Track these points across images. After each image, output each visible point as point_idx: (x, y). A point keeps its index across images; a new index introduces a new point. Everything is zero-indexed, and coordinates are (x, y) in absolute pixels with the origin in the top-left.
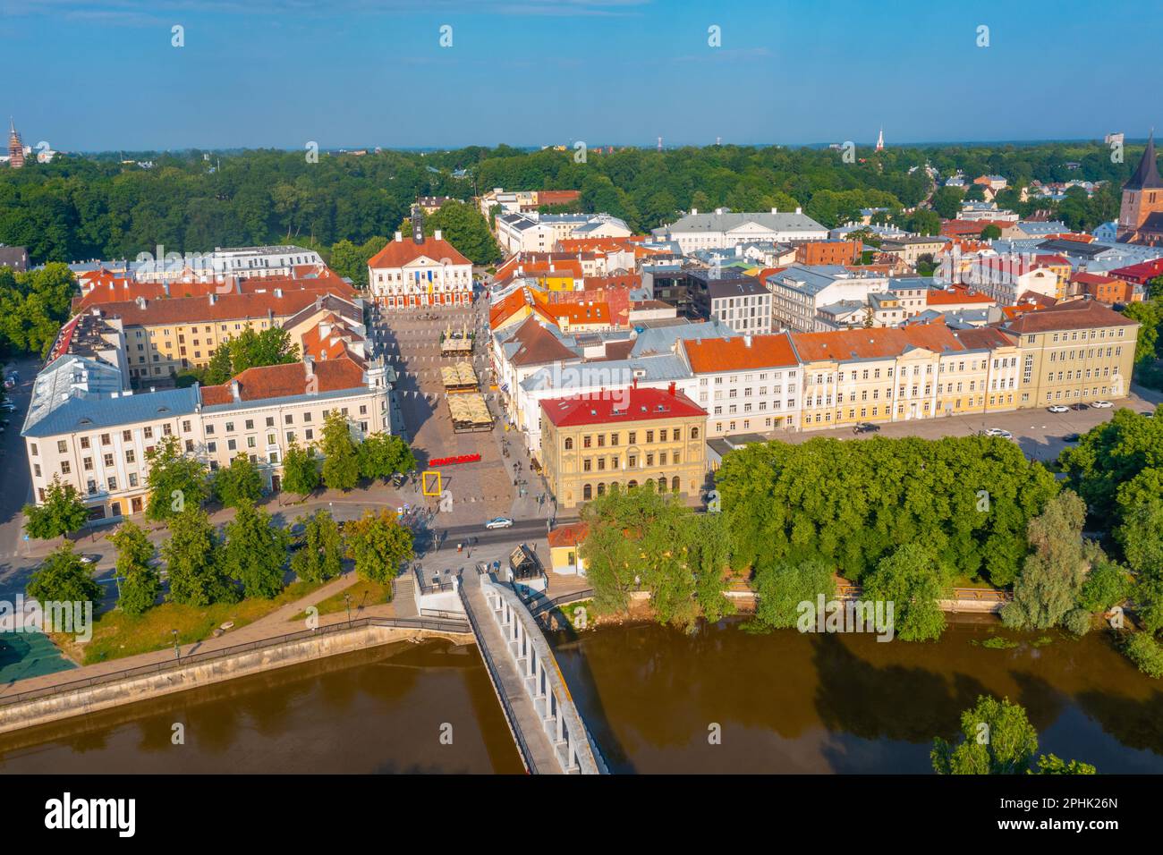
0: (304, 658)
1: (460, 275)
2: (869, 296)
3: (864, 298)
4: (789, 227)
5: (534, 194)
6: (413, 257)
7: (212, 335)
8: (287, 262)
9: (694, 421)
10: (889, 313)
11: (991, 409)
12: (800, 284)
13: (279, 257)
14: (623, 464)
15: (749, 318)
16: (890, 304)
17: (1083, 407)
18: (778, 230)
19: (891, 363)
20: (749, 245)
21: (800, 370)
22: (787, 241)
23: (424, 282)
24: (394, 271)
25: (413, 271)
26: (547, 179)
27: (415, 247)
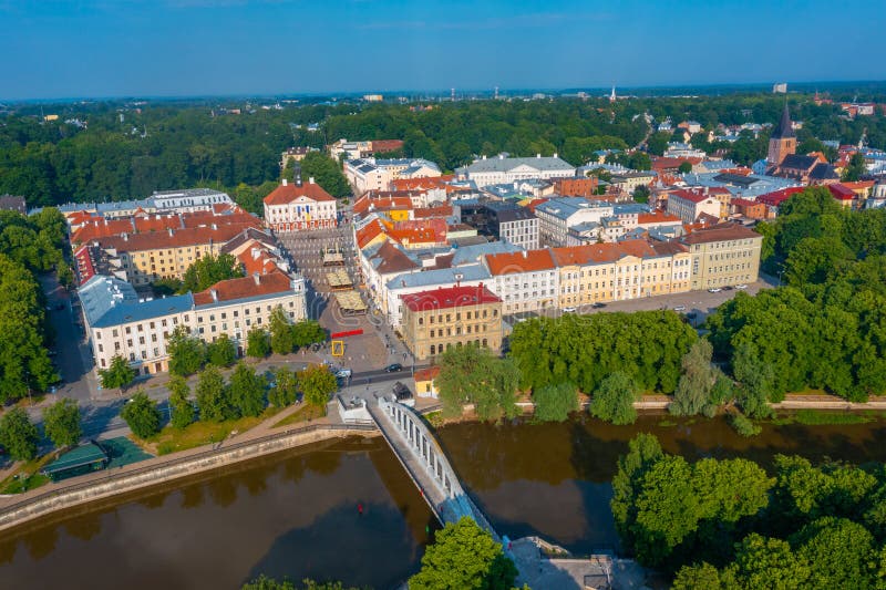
0: (281, 448)
1: (328, 207)
2: (602, 219)
3: (598, 220)
4: (549, 167)
5: (369, 143)
6: (296, 196)
7: (172, 256)
8: (206, 201)
9: (495, 306)
10: (614, 230)
11: (674, 291)
12: (557, 211)
13: (201, 198)
14: (454, 332)
15: (524, 235)
16: (614, 224)
17: (729, 288)
18: (541, 169)
19: (612, 265)
20: (523, 181)
21: (557, 271)
22: (548, 178)
23: (304, 213)
24: (283, 207)
25: (296, 206)
26: (378, 132)
27: (297, 189)
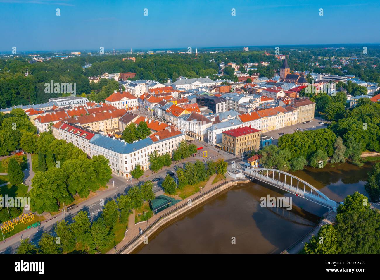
1: (135, 102)
2: (249, 100)
4: (206, 82)
5: (119, 74)
6: (121, 98)
8: (79, 102)
9: (258, 133)
10: (255, 104)
11: (293, 124)
12: (232, 98)
13: (77, 100)
14: (247, 144)
15: (223, 108)
16: (255, 102)
17: (308, 122)
18: (203, 83)
19: (276, 116)
20: (204, 87)
21: (261, 120)
22: (210, 86)
23: (125, 105)
24: (117, 102)
25: (122, 102)
27: (121, 94)
